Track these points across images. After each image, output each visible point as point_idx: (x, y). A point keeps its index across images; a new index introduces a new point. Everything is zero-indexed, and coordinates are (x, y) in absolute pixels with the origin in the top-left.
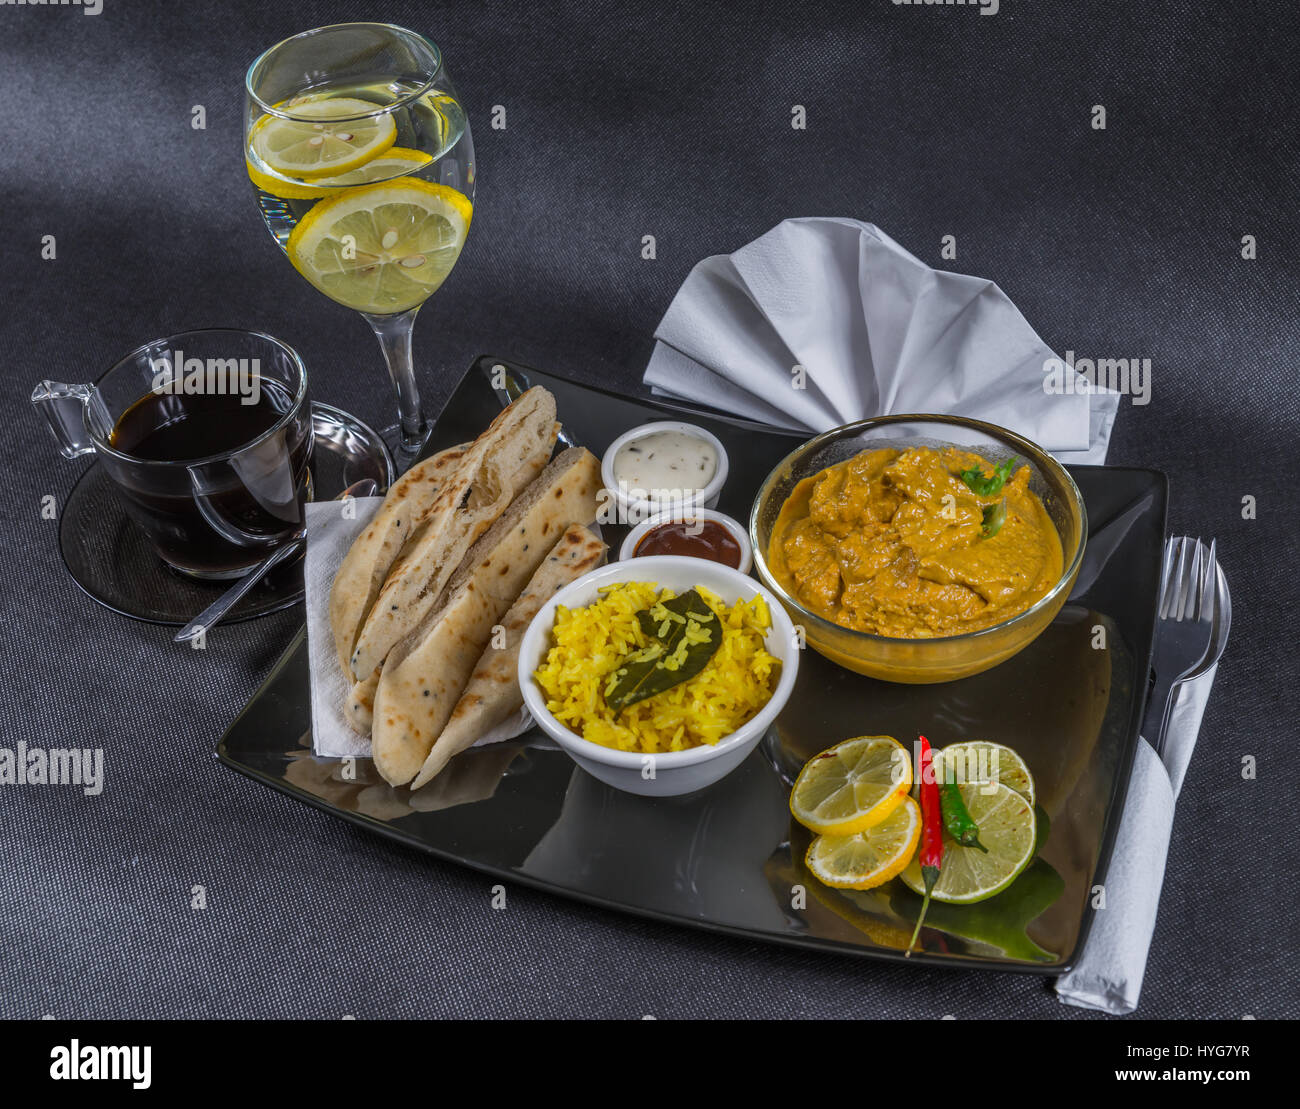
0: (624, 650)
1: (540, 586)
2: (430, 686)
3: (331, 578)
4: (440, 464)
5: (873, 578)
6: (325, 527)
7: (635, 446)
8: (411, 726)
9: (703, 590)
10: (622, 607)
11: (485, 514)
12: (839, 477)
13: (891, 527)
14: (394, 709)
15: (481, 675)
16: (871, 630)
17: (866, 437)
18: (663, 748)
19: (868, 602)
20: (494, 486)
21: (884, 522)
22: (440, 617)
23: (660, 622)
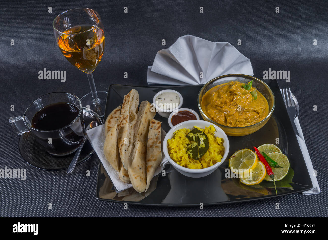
0: (186, 146)
1: (151, 136)
2: (140, 167)
3: (101, 147)
4: (115, 113)
5: (233, 115)
6: (93, 135)
7: (159, 98)
8: (140, 177)
9: (196, 127)
10: (182, 136)
11: (134, 122)
12: (217, 94)
13: (233, 102)
14: (135, 175)
15: (149, 161)
16: (236, 126)
17: (214, 83)
18: (208, 166)
19: (235, 120)
20: (133, 115)
21: (231, 101)
22: (135, 150)
23: (192, 137)
